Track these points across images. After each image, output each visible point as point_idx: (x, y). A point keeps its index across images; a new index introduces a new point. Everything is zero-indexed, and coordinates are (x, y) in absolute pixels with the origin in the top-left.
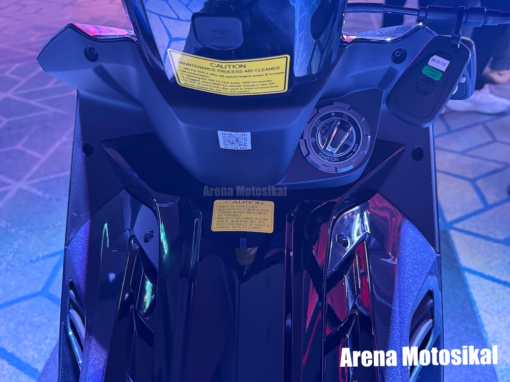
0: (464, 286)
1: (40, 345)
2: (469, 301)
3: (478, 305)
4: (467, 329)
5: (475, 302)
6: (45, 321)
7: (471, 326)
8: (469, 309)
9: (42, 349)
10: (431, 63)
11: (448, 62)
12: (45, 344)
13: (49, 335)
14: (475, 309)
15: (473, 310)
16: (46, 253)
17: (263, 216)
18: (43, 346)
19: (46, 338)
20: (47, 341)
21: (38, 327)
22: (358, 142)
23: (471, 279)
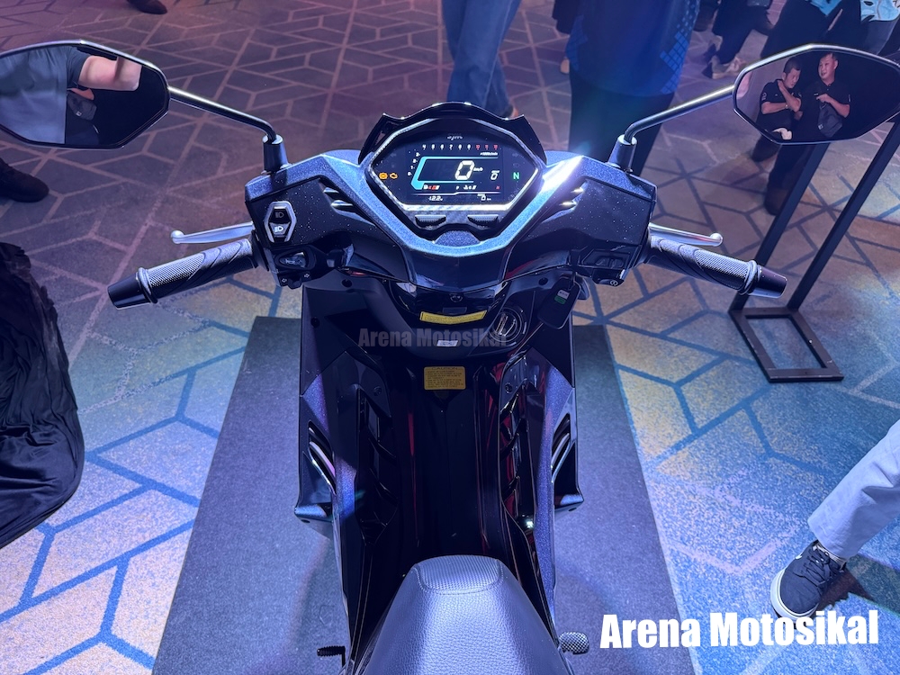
0: (617, 385)
1: (191, 473)
2: (621, 400)
3: (629, 402)
4: (617, 426)
5: (627, 400)
6: (190, 448)
7: (620, 424)
8: (620, 408)
9: (194, 477)
10: (559, 294)
11: (568, 294)
12: (196, 472)
13: (198, 462)
14: (626, 406)
15: (624, 408)
16: (169, 372)
17: (458, 378)
18: (194, 473)
19: (197, 466)
20: (198, 469)
21: (183, 454)
22: (518, 327)
23: (624, 377)
